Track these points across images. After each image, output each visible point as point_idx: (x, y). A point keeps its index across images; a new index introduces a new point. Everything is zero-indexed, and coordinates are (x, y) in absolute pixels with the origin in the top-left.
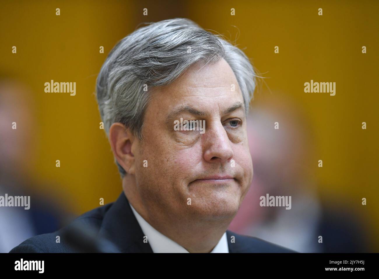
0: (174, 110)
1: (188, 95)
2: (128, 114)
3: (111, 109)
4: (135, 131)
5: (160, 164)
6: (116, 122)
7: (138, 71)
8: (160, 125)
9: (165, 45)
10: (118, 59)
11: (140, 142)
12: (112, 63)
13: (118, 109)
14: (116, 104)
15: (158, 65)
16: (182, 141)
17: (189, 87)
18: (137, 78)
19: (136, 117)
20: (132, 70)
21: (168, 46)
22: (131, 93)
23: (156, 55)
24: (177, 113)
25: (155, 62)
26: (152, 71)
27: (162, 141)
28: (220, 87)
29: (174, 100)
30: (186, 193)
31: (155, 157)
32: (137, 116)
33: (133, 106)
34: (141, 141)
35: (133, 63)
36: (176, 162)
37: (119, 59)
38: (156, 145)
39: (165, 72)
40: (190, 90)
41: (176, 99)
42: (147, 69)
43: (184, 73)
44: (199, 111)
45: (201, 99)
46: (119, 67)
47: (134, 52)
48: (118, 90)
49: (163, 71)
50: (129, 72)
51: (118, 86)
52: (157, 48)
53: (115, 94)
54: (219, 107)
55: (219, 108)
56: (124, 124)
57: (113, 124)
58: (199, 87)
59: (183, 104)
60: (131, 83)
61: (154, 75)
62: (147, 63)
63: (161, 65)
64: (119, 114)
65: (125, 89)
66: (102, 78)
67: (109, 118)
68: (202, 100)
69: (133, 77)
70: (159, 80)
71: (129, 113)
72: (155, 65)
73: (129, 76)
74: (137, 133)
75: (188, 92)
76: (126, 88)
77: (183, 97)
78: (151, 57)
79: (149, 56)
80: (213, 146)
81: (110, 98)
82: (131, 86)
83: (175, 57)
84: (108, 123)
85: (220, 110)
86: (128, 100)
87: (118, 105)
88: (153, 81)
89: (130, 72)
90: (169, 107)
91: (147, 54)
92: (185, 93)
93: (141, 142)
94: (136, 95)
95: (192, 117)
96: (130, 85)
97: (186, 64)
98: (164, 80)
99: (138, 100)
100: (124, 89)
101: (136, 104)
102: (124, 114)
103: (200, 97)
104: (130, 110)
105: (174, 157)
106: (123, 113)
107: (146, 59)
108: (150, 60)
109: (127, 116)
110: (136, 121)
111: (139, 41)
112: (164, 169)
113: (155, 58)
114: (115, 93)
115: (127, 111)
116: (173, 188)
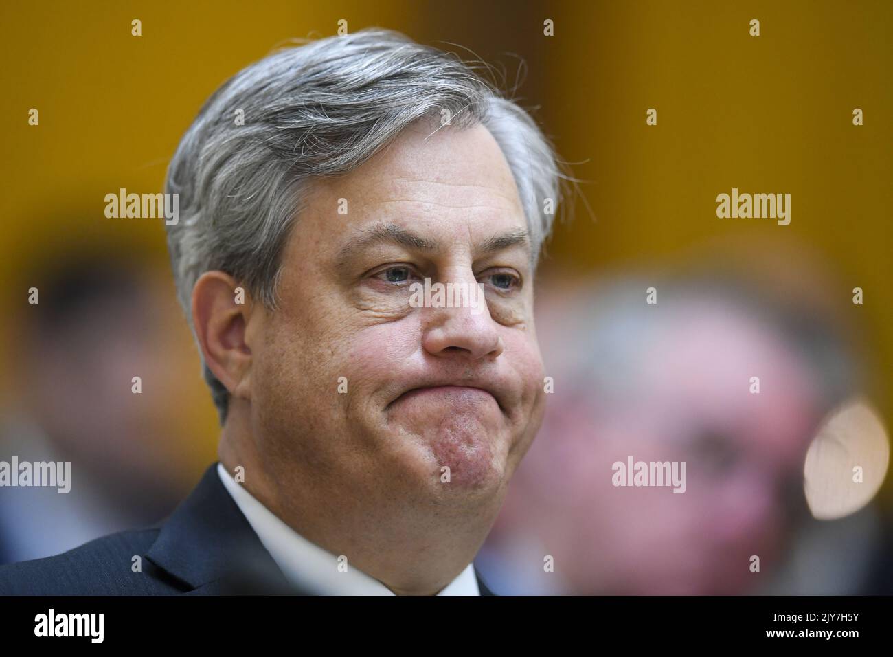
0: (359, 234)
1: (395, 199)
2: (243, 245)
3: (200, 236)
4: (258, 288)
5: (315, 363)
6: (211, 268)
7: (275, 139)
8: (321, 269)
9: (344, 79)
10: (224, 114)
11: (267, 315)
12: (209, 123)
13: (217, 235)
14: (214, 223)
15: (324, 125)
16: (373, 308)
17: (398, 180)
18: (270, 155)
19: (262, 251)
20: (259, 136)
21: (352, 81)
22: (255, 190)
23: (320, 101)
24: (366, 241)
25: (319, 116)
26: (310, 137)
27: (324, 310)
28: (474, 185)
29: (359, 210)
30: (379, 426)
31: (302, 348)
32: (266, 249)
33: (256, 226)
34: (272, 310)
35: (264, 118)
36: (352, 356)
37: (226, 115)
38: (309, 320)
39: (342, 142)
40: (401, 186)
41: (364, 209)
42: (298, 131)
43: (389, 144)
44: (420, 238)
45: (426, 209)
46: (228, 130)
47: (265, 96)
48: (222, 185)
49: (336, 138)
50: (251, 142)
51: (222, 176)
52: (325, 85)
53: (214, 195)
54: (471, 233)
55: (469, 235)
56: (230, 273)
57: (204, 276)
58: (422, 180)
59: (382, 219)
60: (257, 167)
61: (315, 148)
62: (298, 120)
63: (333, 124)
64: (220, 247)
65: (240, 182)
66: (183, 163)
67: (193, 261)
68: (428, 211)
69: (261, 151)
70: (326, 160)
71: (247, 242)
72: (318, 122)
73: (251, 152)
74: (262, 291)
75: (395, 190)
76: (243, 178)
77: (382, 204)
78: (308, 106)
79: (303, 103)
80: (453, 320)
81: (199, 208)
82: (257, 174)
83: (369, 105)
84: (191, 275)
85: (471, 240)
86: (246, 209)
87: (221, 224)
88: (312, 162)
89: (256, 140)
90: (346, 227)
91: (301, 98)
92: (389, 192)
93: (272, 313)
94: (264, 197)
95: (401, 254)
96: (253, 171)
97: (396, 122)
98: (341, 160)
99: (271, 210)
100: (237, 181)
101: (264, 219)
102: (233, 246)
103: (424, 204)
104: (249, 234)
105: (349, 343)
106: (230, 244)
107: (296, 109)
108: (306, 112)
109: (241, 251)
110: (262, 263)
111: (279, 73)
112: (324, 374)
113: (318, 106)
114: (215, 192)
115: (241, 238)
116: (347, 418)
